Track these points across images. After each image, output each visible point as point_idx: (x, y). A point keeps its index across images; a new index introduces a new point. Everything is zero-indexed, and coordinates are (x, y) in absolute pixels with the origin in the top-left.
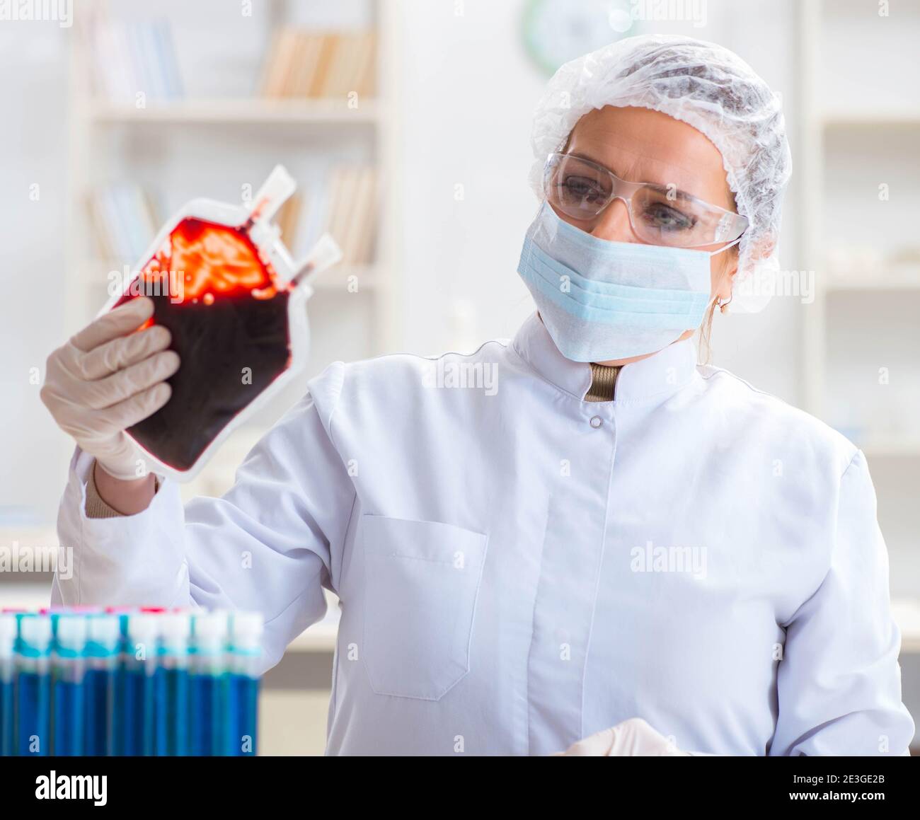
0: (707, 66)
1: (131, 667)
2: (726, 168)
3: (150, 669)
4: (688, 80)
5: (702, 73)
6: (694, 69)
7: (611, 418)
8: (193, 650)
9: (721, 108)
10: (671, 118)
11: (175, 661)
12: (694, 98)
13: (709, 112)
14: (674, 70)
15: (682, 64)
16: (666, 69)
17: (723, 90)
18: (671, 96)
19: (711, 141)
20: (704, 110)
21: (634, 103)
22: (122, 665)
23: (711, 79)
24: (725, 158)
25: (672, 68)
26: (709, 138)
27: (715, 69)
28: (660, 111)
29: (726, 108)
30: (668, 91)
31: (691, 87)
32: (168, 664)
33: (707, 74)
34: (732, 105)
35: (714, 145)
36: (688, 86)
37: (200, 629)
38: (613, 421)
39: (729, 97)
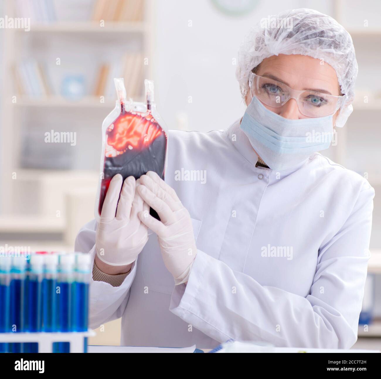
0: (325, 31)
1: (32, 278)
2: (338, 76)
3: (40, 279)
4: (318, 39)
5: (323, 35)
6: (319, 33)
7: (267, 176)
8: (59, 271)
9: (334, 50)
10: (312, 58)
11: (51, 275)
12: (322, 48)
13: (330, 53)
14: (310, 35)
15: (313, 31)
16: (307, 35)
17: (333, 41)
18: (311, 48)
19: (331, 66)
20: (327, 52)
21: (294, 53)
22: (28, 277)
23: (328, 37)
24: (337, 72)
25: (310, 34)
26: (330, 64)
27: (328, 31)
28: (307, 55)
29: (335, 49)
30: (310, 46)
31: (321, 43)
32: (48, 277)
33: (325, 35)
34: (337, 47)
35: (332, 67)
36: (319, 42)
37: (62, 261)
38: (268, 178)
39: (336, 44)
